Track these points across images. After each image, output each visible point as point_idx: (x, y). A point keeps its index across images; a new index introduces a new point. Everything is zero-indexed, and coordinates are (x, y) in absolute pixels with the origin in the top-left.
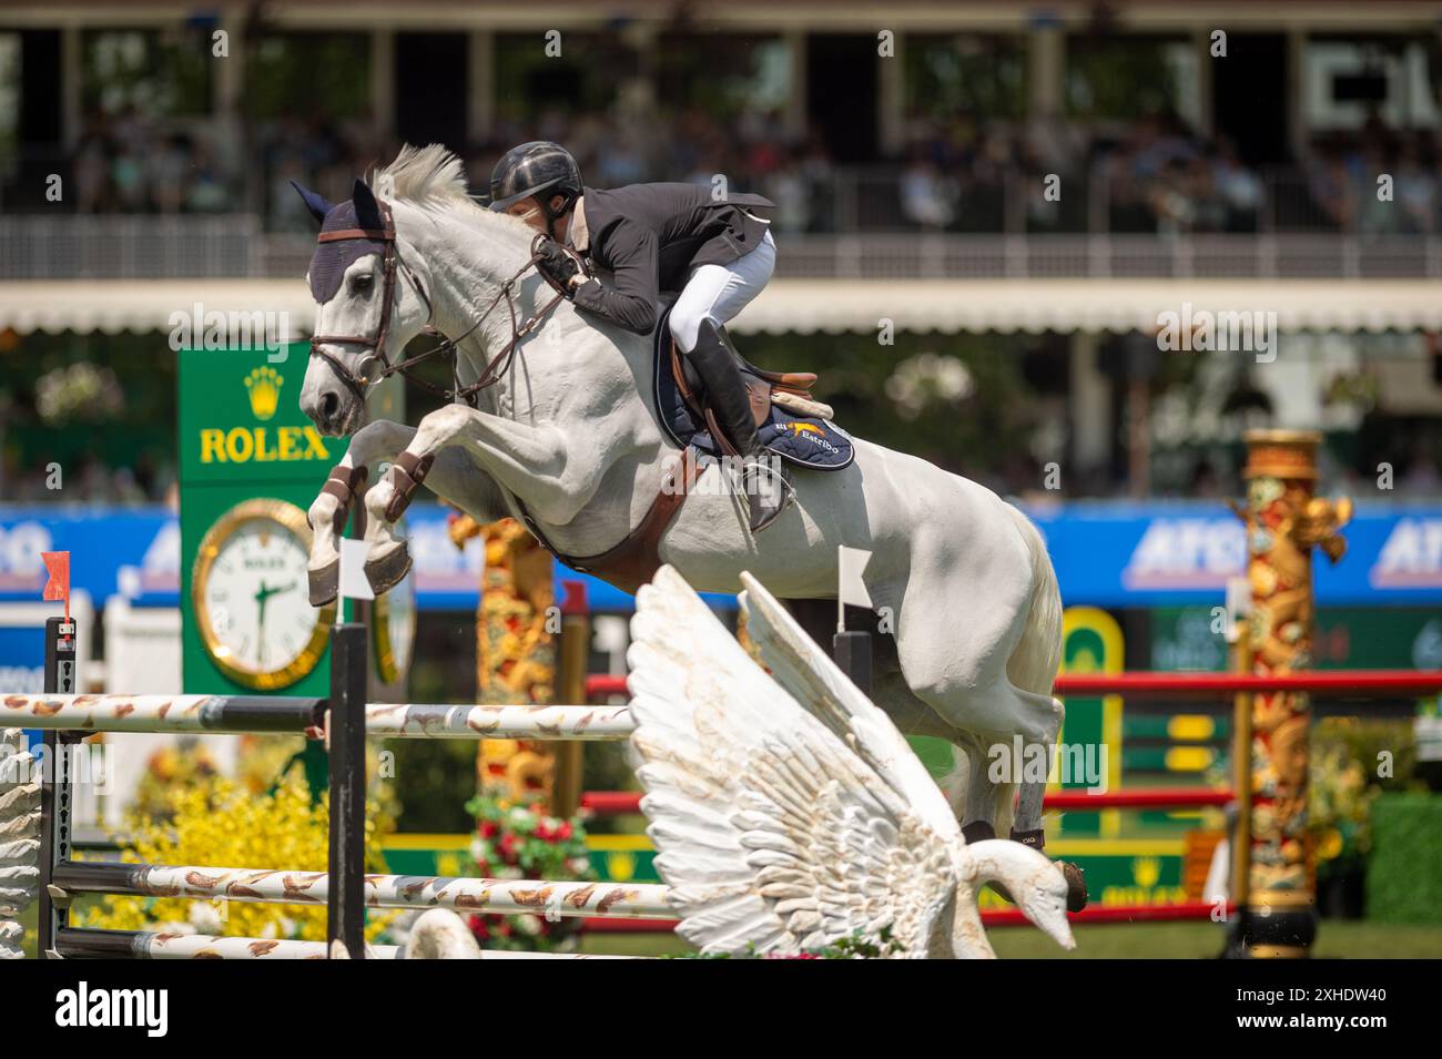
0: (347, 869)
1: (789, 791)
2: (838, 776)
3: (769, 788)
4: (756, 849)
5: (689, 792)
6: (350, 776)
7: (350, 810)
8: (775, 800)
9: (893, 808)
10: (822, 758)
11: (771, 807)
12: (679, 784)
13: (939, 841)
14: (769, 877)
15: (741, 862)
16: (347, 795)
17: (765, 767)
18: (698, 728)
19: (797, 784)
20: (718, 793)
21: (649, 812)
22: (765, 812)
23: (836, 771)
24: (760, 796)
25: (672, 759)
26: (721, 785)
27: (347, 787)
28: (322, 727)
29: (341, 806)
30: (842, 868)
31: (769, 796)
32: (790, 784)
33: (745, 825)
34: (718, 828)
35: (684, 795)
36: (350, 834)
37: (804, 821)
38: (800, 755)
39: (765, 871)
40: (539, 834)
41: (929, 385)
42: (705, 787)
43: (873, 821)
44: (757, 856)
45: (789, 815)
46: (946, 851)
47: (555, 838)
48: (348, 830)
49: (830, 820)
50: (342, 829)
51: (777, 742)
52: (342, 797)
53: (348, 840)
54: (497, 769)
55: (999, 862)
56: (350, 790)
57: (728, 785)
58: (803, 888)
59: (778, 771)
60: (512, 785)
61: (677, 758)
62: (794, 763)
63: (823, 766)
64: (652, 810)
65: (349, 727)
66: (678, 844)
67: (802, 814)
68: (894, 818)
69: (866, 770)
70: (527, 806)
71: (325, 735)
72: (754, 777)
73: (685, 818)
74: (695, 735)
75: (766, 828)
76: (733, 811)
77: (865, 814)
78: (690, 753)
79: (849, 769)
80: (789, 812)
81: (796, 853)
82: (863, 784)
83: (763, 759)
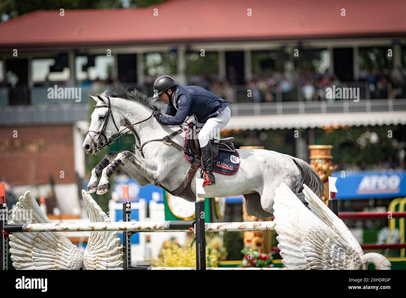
0: (201, 265)
1: (317, 241)
2: (329, 237)
3: (311, 241)
4: (309, 257)
5: (290, 242)
6: (201, 241)
7: (201, 250)
8: (313, 244)
9: (344, 245)
10: (325, 232)
11: (312, 246)
12: (288, 240)
13: (357, 253)
14: (312, 264)
15: (305, 260)
16: (201, 246)
17: (310, 235)
18: (292, 225)
19: (319, 240)
20: (298, 242)
21: (280, 248)
22: (311, 247)
23: (329, 236)
24: (309, 243)
25: (286, 234)
26: (299, 240)
27: (200, 244)
28: (194, 228)
29: (199, 249)
30: (332, 261)
31: (312, 243)
32: (317, 239)
33: (306, 251)
34: (298, 251)
35: (289, 243)
36: (202, 256)
37: (321, 249)
38: (319, 232)
39: (311, 263)
40: (260, 258)
41: (368, 140)
42: (295, 241)
43: (339, 249)
44: (309, 259)
45: (317, 248)
46: (359, 256)
47: (265, 259)
48: (201, 255)
49: (328, 249)
50: (199, 255)
51: (313, 229)
52: (199, 247)
53: (201, 258)
54: (249, 241)
55: (373, 258)
56: (201, 244)
57: (300, 240)
58: (321, 267)
59: (314, 236)
60: (253, 245)
61: (287, 233)
62: (318, 234)
63: (325, 234)
64: (281, 247)
65: (200, 228)
66: (288, 256)
67: (320, 247)
68: (345, 247)
69: (337, 235)
70: (257, 251)
71: (194, 230)
72: (307, 238)
73: (290, 249)
74: (292, 227)
75: (311, 251)
76: (302, 247)
77: (337, 247)
78: (291, 232)
79: (333, 235)
80: (317, 247)
81: (319, 257)
82: (336, 239)
83: (310, 233)
